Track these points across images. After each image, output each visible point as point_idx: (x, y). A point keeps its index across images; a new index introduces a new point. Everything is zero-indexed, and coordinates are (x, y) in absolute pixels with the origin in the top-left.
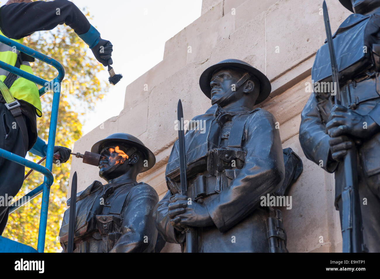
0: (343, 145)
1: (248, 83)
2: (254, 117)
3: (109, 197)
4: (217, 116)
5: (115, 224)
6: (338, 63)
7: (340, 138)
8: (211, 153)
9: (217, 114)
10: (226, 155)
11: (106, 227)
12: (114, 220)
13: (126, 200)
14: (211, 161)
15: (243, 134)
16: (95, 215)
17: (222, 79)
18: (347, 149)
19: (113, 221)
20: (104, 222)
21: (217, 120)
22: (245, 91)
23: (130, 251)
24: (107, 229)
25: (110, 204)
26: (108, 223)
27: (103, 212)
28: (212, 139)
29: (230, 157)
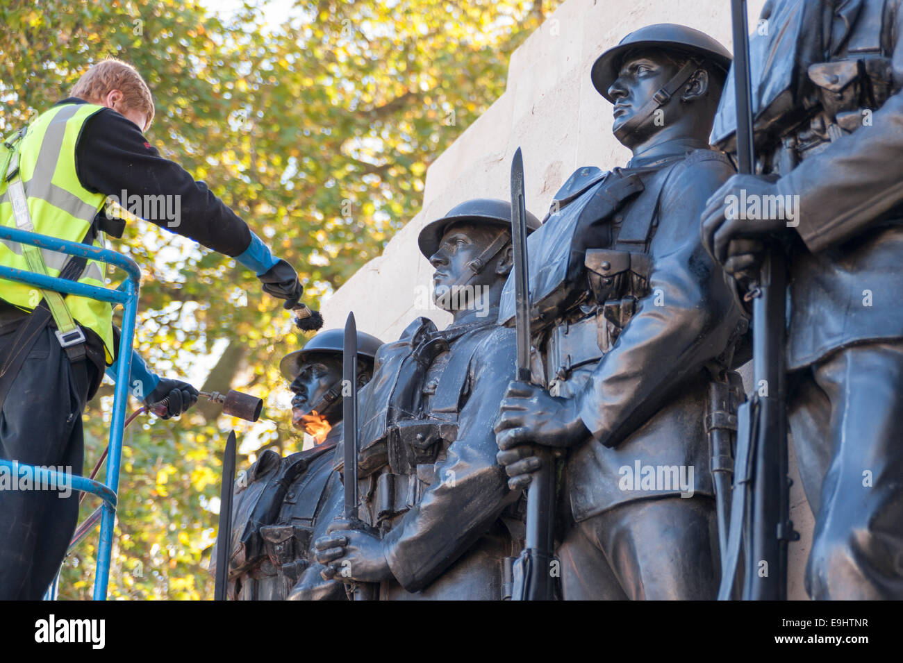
0: (522, 464)
1: (506, 251)
2: (488, 343)
3: (297, 482)
4: (415, 345)
5: (300, 542)
6: (532, 286)
7: (515, 452)
8: (392, 432)
9: (417, 341)
10: (419, 436)
11: (280, 550)
12: (296, 536)
13: (325, 487)
14: (395, 447)
15: (466, 381)
16: (259, 526)
17: (455, 246)
18: (531, 471)
19: (293, 538)
20: (275, 541)
21: (416, 355)
22: (500, 270)
23: (322, 598)
24: (283, 555)
25: (295, 498)
26: (284, 541)
27: (281, 516)
28: (398, 400)
29: (428, 439)
